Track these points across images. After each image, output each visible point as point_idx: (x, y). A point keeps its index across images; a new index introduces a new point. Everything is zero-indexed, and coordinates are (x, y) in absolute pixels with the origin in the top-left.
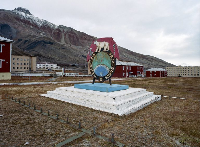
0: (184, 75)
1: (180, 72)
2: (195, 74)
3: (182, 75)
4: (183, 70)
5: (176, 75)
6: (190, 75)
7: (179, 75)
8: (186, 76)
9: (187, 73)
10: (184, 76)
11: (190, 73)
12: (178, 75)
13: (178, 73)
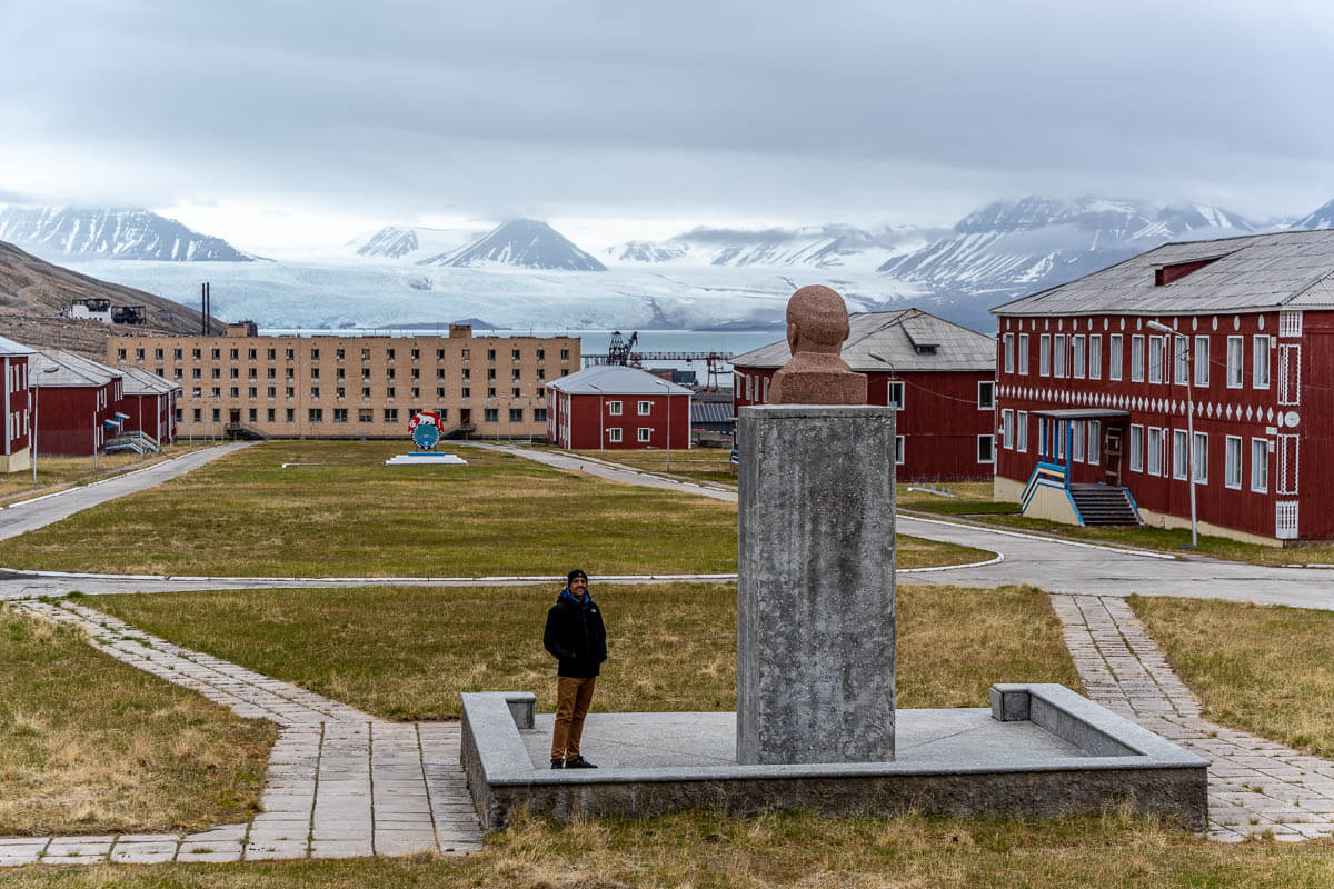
0: (281, 415)
1: (244, 392)
2: (365, 406)
3: (262, 415)
4: (272, 372)
5: (207, 414)
6: (328, 416)
7: (235, 416)
8: (293, 429)
9: (303, 402)
10: (280, 427)
11: (328, 402)
12: (225, 418)
13: (226, 403)
